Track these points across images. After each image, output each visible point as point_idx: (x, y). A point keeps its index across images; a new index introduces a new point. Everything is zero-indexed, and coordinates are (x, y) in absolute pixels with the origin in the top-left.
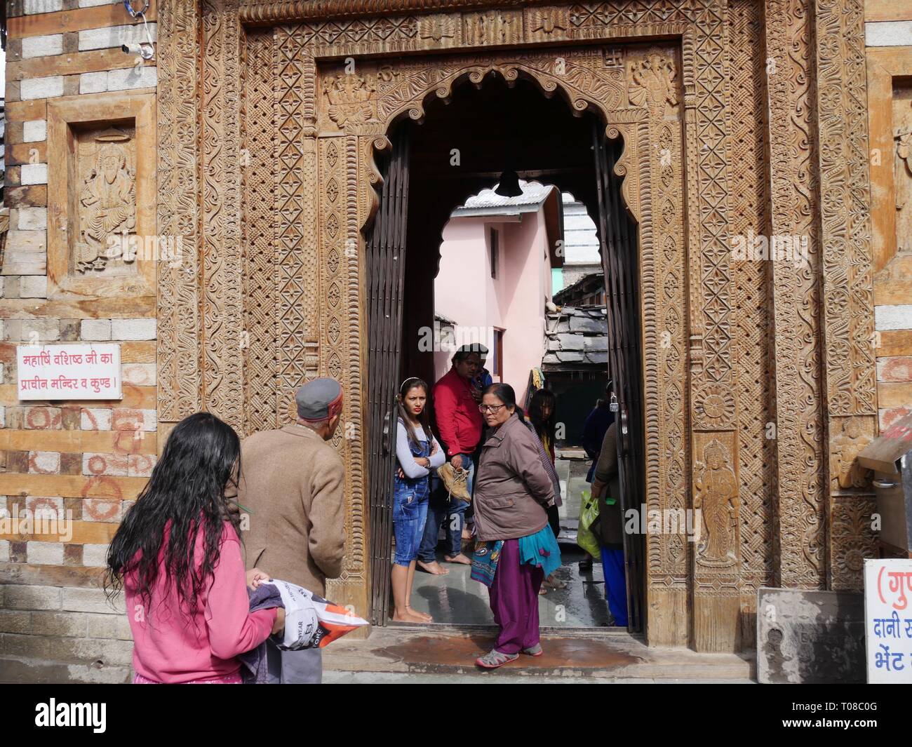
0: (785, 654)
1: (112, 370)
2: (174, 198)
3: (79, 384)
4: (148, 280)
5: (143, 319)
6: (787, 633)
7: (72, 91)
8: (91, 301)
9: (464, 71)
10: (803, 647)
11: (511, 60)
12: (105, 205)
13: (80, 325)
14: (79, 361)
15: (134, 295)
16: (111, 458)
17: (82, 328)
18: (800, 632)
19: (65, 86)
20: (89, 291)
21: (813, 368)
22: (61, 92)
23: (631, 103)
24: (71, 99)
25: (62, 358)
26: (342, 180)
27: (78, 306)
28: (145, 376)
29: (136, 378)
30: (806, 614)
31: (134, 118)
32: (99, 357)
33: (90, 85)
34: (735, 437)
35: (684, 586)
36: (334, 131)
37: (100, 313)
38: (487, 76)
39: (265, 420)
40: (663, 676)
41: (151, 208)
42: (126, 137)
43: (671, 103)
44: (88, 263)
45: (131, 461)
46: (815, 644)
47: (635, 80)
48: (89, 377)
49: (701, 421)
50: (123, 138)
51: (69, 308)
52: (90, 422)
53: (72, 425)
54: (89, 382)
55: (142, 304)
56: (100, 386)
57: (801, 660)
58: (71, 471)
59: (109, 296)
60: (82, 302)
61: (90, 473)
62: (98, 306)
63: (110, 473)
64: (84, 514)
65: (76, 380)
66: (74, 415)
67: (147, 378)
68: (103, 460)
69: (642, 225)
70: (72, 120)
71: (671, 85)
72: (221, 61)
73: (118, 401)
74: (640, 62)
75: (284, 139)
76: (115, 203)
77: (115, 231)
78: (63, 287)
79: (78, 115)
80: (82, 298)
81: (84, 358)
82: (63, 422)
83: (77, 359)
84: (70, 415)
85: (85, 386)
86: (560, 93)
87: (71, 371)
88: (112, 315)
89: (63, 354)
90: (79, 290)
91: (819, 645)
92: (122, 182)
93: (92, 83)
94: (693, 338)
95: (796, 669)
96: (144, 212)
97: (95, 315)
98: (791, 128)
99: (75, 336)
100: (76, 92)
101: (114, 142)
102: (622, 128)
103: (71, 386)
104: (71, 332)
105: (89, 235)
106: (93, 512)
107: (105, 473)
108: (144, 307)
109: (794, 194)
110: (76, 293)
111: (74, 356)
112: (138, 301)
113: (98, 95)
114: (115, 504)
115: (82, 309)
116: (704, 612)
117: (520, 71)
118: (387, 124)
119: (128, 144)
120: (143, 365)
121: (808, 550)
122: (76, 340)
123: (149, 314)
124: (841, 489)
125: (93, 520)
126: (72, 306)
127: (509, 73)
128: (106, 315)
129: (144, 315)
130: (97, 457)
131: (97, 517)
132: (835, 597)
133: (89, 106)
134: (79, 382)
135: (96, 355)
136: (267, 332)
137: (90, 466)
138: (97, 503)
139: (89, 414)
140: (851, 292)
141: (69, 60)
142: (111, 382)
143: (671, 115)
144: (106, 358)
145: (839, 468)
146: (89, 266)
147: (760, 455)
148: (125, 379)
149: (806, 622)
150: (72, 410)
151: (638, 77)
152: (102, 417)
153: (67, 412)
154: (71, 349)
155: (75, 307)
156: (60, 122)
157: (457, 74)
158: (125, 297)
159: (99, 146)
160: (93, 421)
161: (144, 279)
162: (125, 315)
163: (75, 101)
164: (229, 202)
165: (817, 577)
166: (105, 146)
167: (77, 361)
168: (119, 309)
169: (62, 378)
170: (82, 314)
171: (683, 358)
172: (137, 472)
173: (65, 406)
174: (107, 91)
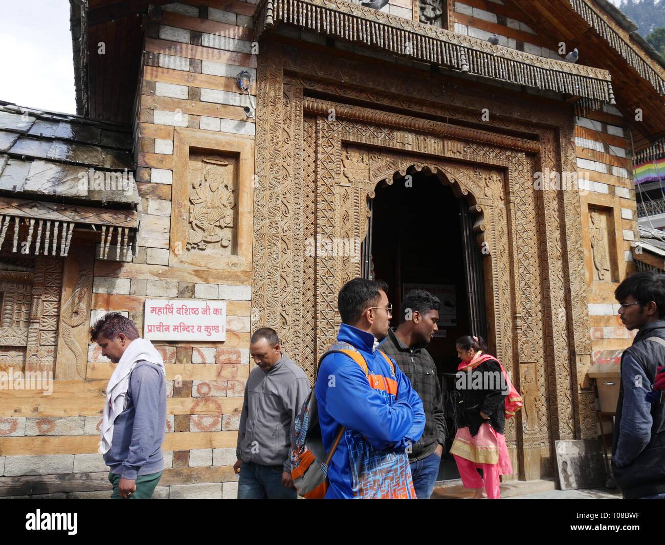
0: (569, 473)
1: (220, 320)
2: (266, 209)
3: (195, 329)
4: (246, 260)
5: (242, 286)
6: (569, 463)
7: (194, 125)
8: (204, 271)
9: (412, 164)
10: (576, 469)
11: (434, 163)
12: (209, 205)
13: (194, 286)
14: (197, 312)
15: (236, 269)
16: (215, 384)
17: (196, 289)
18: (573, 461)
19: (189, 121)
20: (203, 264)
21: (565, 332)
22: (186, 125)
23: (486, 196)
24: (193, 131)
25: (182, 310)
26: (351, 212)
27: (193, 273)
28: (242, 325)
29: (236, 326)
30: (574, 452)
31: (239, 153)
32: (212, 311)
33: (208, 124)
34: (536, 366)
35: (515, 446)
36: (346, 183)
37: (211, 280)
38: (423, 168)
39: (307, 358)
40: (521, 494)
41: (249, 213)
42: (227, 163)
43: (501, 199)
44: (194, 244)
45: (229, 386)
46: (579, 466)
47: (487, 184)
48: (203, 324)
49: (523, 357)
50: (224, 164)
51: (186, 274)
52: (200, 358)
53: (185, 360)
54: (203, 328)
55: (242, 276)
56: (212, 331)
57: (576, 476)
58: (183, 395)
59: (217, 268)
60: (196, 271)
61: (198, 395)
62: (209, 275)
63: (213, 395)
64: (191, 427)
65: (193, 327)
66: (187, 352)
67: (244, 327)
68: (208, 386)
69: (493, 256)
70: (193, 145)
71: (502, 190)
72: (292, 129)
73: (222, 342)
74: (488, 176)
75: (323, 183)
76: (216, 205)
77: (215, 224)
78: (182, 259)
79: (198, 143)
80: (197, 268)
81: (200, 311)
82: (177, 357)
83: (195, 311)
84: (183, 352)
85: (200, 331)
86: (456, 184)
87: (189, 319)
88: (219, 282)
89: (184, 307)
90: (194, 262)
91: (581, 467)
92: (222, 192)
93: (209, 123)
94: (517, 315)
95: (574, 481)
96: (245, 215)
97: (206, 281)
98: (553, 219)
99: (190, 294)
100: (198, 127)
101: (218, 165)
102: (482, 207)
103: (189, 331)
104: (187, 292)
105: (196, 224)
106: (199, 425)
107: (210, 395)
108: (243, 277)
109: (555, 250)
110: (192, 264)
111: (193, 309)
112: (239, 274)
113: (214, 132)
114: (216, 418)
115: (197, 275)
116: (527, 459)
117: (438, 169)
118: (375, 184)
119: (226, 168)
120: (241, 318)
121: (568, 421)
122: (191, 297)
123: (247, 283)
124: (582, 389)
125: (199, 431)
126: (188, 273)
127: (433, 169)
128: (214, 282)
129: (242, 283)
130: (204, 384)
131: (202, 428)
132: (583, 443)
133: (207, 138)
134: (196, 328)
135: (209, 309)
136: (308, 300)
137: (198, 390)
138: (202, 418)
139: (199, 351)
140: (580, 297)
141: (193, 105)
142: (220, 329)
143: (501, 204)
144: (216, 311)
145: (581, 379)
146: (195, 246)
147: (543, 375)
148: (229, 328)
149: (575, 456)
150: (185, 348)
151: (488, 183)
152: (209, 353)
153: (181, 350)
154: (190, 303)
155: (191, 274)
156: (184, 144)
157: (408, 165)
158: (229, 270)
159: (204, 165)
160: (202, 356)
161: (244, 259)
162: (229, 283)
163: (197, 133)
164: (296, 216)
165: (572, 435)
166: (209, 166)
167: (195, 313)
168: (225, 278)
169: (182, 325)
170: (196, 279)
171: (511, 325)
172: (234, 393)
173: (180, 345)
174: (220, 131)
